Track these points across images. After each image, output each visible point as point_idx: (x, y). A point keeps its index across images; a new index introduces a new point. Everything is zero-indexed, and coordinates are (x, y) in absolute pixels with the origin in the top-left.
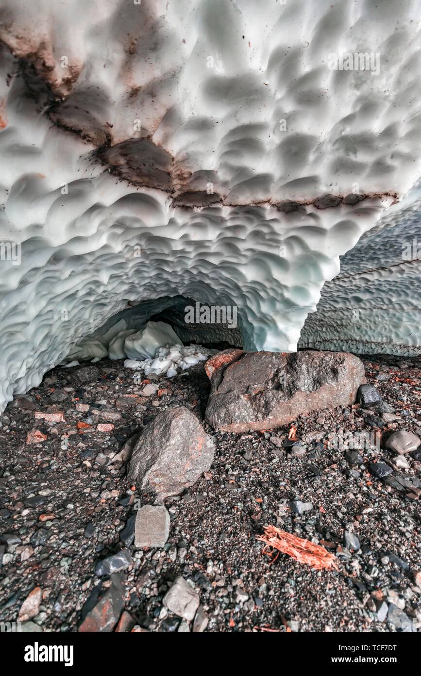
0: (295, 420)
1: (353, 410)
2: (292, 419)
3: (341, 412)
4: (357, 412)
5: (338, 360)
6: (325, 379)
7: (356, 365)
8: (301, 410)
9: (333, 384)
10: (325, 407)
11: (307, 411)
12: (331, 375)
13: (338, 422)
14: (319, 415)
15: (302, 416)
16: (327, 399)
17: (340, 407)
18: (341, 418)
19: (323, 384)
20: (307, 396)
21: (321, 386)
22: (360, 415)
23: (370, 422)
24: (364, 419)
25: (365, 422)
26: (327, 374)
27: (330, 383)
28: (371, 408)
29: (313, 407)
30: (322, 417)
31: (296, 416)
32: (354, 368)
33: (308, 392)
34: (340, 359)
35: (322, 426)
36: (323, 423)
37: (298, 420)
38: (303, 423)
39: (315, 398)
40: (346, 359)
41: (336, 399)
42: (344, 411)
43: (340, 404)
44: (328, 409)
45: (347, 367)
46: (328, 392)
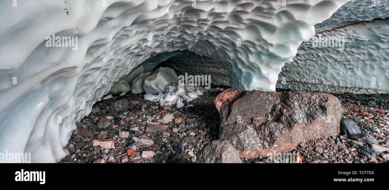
0: (296, 149)
1: (343, 141)
2: (293, 148)
3: (333, 142)
4: (346, 142)
5: (323, 99)
6: (316, 114)
7: (336, 103)
8: (300, 140)
9: (324, 118)
10: (319, 138)
11: (305, 141)
12: (320, 111)
13: (335, 151)
14: (317, 145)
15: (302, 145)
16: (320, 130)
17: (331, 137)
18: (336, 148)
19: (316, 118)
20: (304, 128)
21: (314, 120)
22: (352, 145)
23: (364, 152)
24: (357, 149)
25: (358, 152)
26: (317, 110)
27: (321, 117)
28: (360, 139)
29: (309, 137)
30: (319, 146)
31: (296, 145)
32: (335, 105)
33: (304, 125)
34: (324, 98)
35: (322, 155)
36: (322, 152)
37: (298, 149)
38: (304, 151)
39: (311, 129)
40: (329, 98)
41: (327, 131)
42: (336, 142)
43: (331, 135)
44: (322, 139)
45: (331, 104)
46: (320, 125)
